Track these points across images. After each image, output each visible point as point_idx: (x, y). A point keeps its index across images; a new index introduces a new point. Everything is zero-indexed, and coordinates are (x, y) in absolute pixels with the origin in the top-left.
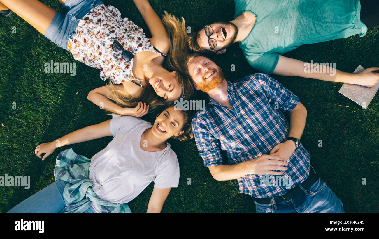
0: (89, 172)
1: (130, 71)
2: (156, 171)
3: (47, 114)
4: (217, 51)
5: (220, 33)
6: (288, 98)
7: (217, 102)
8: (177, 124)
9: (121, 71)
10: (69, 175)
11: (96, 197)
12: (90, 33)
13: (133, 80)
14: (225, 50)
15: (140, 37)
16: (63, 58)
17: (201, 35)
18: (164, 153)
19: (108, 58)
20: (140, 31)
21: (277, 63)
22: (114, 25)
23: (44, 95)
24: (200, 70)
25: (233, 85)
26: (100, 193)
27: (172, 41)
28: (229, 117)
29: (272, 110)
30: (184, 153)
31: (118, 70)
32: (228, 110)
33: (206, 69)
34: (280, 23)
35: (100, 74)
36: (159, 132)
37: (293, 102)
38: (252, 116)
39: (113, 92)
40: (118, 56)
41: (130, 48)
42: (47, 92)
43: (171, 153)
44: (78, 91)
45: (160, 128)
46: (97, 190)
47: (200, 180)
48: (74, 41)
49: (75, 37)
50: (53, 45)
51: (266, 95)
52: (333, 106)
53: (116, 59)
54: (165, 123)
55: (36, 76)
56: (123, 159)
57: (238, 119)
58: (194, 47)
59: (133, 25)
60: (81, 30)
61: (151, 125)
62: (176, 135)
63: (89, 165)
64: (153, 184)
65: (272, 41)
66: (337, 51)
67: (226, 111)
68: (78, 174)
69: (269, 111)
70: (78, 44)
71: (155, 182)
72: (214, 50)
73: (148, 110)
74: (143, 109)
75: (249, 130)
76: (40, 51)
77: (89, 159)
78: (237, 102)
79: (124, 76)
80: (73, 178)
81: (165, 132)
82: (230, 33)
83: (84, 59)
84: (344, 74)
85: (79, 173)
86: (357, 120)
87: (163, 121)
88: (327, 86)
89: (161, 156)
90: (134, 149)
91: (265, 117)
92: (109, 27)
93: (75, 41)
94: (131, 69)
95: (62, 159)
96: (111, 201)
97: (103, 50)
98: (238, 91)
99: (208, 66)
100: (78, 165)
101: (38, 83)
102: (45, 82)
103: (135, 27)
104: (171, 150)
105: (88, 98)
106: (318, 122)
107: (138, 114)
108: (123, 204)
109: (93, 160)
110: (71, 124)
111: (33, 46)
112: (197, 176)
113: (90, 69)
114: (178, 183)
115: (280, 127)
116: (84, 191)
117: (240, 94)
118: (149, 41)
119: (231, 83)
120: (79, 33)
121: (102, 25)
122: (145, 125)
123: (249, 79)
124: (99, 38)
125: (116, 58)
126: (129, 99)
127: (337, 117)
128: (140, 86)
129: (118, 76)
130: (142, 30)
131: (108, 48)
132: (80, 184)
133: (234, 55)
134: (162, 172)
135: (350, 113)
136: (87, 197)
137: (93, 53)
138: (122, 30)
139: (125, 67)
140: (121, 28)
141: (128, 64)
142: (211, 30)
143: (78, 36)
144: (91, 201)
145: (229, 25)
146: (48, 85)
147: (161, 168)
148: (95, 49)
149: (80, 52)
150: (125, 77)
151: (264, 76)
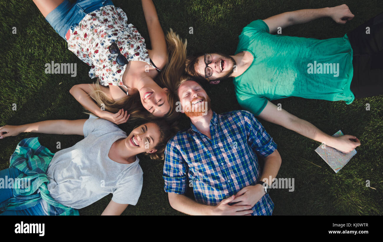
0: (48, 167)
1: (121, 75)
2: (118, 184)
3: (23, 96)
4: (211, 81)
5: (219, 64)
6: (267, 143)
7: (198, 130)
8: (152, 141)
9: (111, 73)
10: (26, 165)
11: (49, 195)
12: (93, 30)
13: (121, 85)
14: (218, 82)
15: (140, 46)
16: (57, 44)
17: (199, 60)
18: (131, 167)
19: (102, 58)
20: (142, 41)
21: (264, 108)
22: (118, 29)
23: (25, 76)
24: (189, 94)
25: (218, 117)
26: (54, 192)
27: (170, 58)
28: (206, 146)
29: (249, 151)
30: (152, 172)
31: (109, 71)
32: (207, 139)
33: (196, 95)
34: (275, 71)
35: (89, 71)
36: (131, 145)
37: (271, 147)
38: (229, 151)
39: (97, 92)
40: (113, 58)
41: (127, 53)
42: (30, 73)
43: (138, 168)
44: (62, 81)
45: (134, 141)
46: (51, 188)
47: (159, 204)
48: (74, 32)
49: (77, 29)
50: (51, 29)
51: (247, 133)
52: (307, 163)
53: (109, 61)
54: (140, 138)
55: (23, 55)
56: (87, 162)
57: (214, 150)
58: (190, 71)
59: (136, 32)
60: (85, 24)
61: (125, 135)
62: (148, 152)
63: (50, 159)
64: (111, 195)
65: (263, 86)
66: (323, 111)
67: (205, 140)
68: (36, 166)
69: (246, 150)
70: (77, 37)
71: (113, 195)
72: (208, 78)
73: (127, 119)
74: (122, 117)
75: (222, 164)
76: (36, 31)
77: (52, 154)
78: (217, 133)
79: (113, 79)
80: (30, 169)
81: (138, 146)
82: (228, 67)
83: (78, 52)
84: (324, 134)
85: (38, 165)
86: (325, 182)
87: (139, 135)
88: (305, 142)
89: (127, 170)
90: (102, 155)
91: (241, 155)
92: (113, 29)
93: (76, 33)
94: (122, 74)
95: (24, 146)
96: (63, 203)
97: (101, 49)
98: (222, 123)
99: (198, 92)
100: (39, 157)
101: (24, 63)
102: (31, 63)
103: (138, 35)
104: (138, 166)
105: (71, 91)
106: (289, 175)
107: (116, 121)
108: (74, 209)
109: (56, 156)
110: (44, 113)
111: (31, 24)
112: (158, 198)
113: (81, 63)
114: (137, 201)
115: (253, 169)
116: (37, 185)
117: (223, 127)
118: (147, 53)
119: (216, 114)
120: (82, 26)
121: (107, 25)
122: (120, 133)
123: (235, 113)
124: (100, 36)
125: (110, 59)
126: (111, 103)
127: (308, 174)
128: (126, 94)
129: (107, 77)
130: (143, 40)
131: (105, 49)
132: (35, 177)
133: (226, 88)
134: (124, 186)
135: (321, 173)
136: (38, 192)
137: (89, 49)
138: (125, 35)
139: (116, 71)
140: (124, 33)
141: (120, 68)
142: (211, 59)
143: (80, 29)
144: (41, 198)
145: (229, 59)
146: (34, 67)
147: (124, 182)
148: (92, 46)
149: (77, 45)
150: (113, 81)
151: (250, 115)
